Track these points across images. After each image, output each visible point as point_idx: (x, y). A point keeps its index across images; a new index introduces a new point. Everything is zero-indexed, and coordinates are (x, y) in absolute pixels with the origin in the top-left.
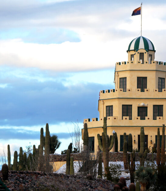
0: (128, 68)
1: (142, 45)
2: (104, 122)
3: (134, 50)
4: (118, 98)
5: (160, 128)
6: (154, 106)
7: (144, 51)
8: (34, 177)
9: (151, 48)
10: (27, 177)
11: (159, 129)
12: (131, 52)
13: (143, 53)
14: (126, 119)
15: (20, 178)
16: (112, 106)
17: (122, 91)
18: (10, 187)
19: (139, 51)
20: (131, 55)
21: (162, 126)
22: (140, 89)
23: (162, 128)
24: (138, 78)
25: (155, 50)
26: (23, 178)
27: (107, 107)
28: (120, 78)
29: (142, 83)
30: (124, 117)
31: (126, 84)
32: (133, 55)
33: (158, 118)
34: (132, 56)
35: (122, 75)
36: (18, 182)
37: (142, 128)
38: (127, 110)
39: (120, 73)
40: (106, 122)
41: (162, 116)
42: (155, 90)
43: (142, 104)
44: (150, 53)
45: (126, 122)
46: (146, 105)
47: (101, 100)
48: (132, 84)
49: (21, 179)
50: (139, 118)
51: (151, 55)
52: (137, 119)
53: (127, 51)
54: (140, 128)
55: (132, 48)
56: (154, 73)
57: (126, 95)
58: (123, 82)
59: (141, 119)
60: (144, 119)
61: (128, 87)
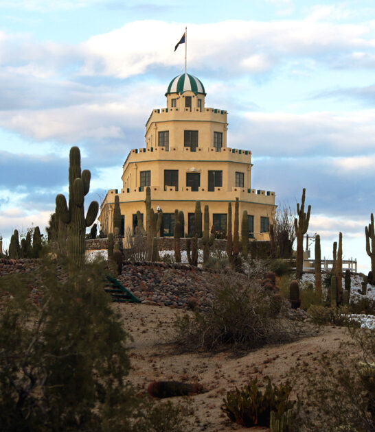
0: (171, 118)
1: (187, 85)
2: (147, 195)
3: (177, 93)
4: (159, 160)
5: (232, 203)
6: (210, 172)
7: (192, 94)
8: (156, 270)
9: (200, 90)
10: (146, 271)
11: (230, 205)
12: (172, 95)
13: (191, 97)
14: (171, 190)
15: (138, 272)
16: (150, 171)
17: (164, 151)
18: (127, 286)
19: (185, 94)
20: (172, 100)
21: (235, 200)
22: (189, 148)
23: (234, 203)
24: (185, 131)
25: (206, 92)
26: (142, 272)
27: (141, 172)
28: (159, 132)
29: (191, 139)
30: (168, 188)
31: (168, 141)
32: (175, 99)
33: (216, 188)
34: (174, 101)
35: (162, 128)
36: (136, 278)
37: (198, 204)
38: (171, 178)
39: (158, 125)
40: (150, 194)
41: (221, 186)
42: (210, 149)
43: (192, 169)
44: (200, 97)
45: (170, 194)
46: (198, 171)
47: (133, 163)
48: (176, 140)
49: (139, 274)
50: (190, 188)
51: (201, 100)
52: (187, 190)
53: (166, 95)
54: (195, 203)
55: (174, 89)
56: (208, 125)
57: (170, 155)
58: (163, 138)
59: (192, 190)
60: (197, 190)
61: (171, 144)
